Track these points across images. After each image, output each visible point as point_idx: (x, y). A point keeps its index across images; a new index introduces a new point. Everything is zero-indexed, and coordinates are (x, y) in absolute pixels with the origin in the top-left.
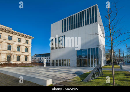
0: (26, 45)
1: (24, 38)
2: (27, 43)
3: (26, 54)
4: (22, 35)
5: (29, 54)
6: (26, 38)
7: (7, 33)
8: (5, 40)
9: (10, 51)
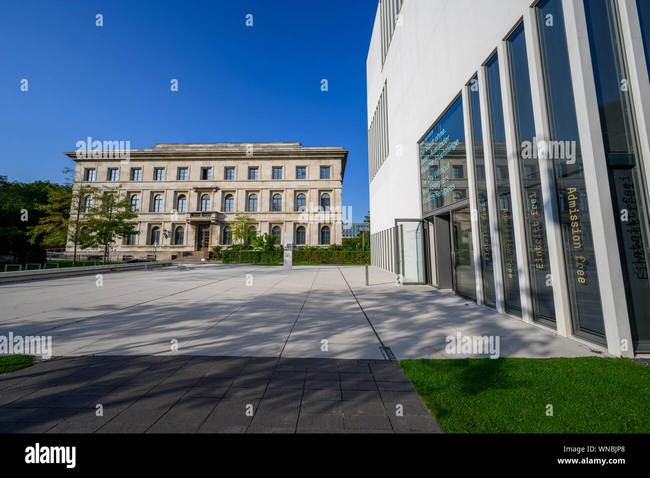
0: (322, 184)
1: (314, 161)
2: (326, 177)
6: (322, 161)
7: (269, 161)
8: (266, 182)
9: (279, 215)
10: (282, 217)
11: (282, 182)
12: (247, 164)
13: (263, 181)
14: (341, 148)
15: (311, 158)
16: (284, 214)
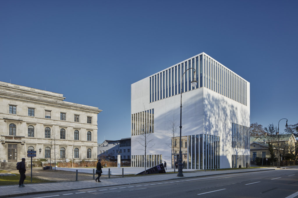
0: (88, 126)
1: (84, 113)
2: (90, 123)
3: (89, 144)
4: (81, 108)
5: (93, 143)
6: (88, 113)
7: (58, 108)
8: (56, 121)
9: (65, 141)
10: (67, 143)
11: (66, 122)
12: (44, 108)
13: (54, 120)
14: (98, 108)
15: (82, 111)
16: (67, 141)
